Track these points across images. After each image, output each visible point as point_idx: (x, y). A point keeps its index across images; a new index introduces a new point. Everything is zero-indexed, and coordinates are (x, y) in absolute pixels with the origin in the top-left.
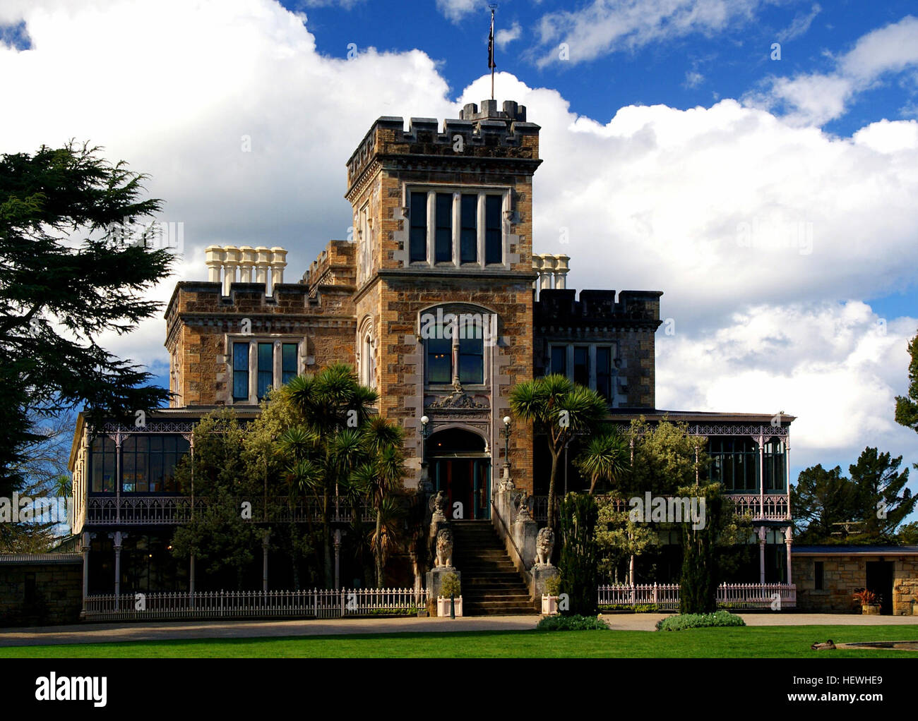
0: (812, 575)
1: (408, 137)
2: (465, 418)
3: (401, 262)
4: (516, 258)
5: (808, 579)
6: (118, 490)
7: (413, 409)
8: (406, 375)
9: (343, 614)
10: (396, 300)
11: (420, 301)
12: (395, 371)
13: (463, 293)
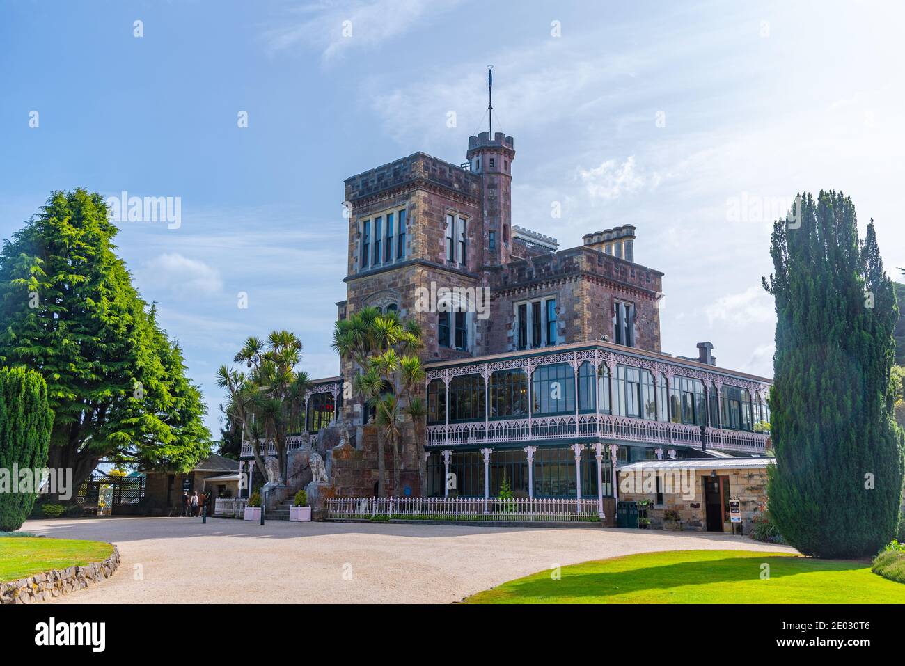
3: (356, 270)
4: (410, 252)
10: (353, 296)
11: (364, 294)
13: (384, 283)
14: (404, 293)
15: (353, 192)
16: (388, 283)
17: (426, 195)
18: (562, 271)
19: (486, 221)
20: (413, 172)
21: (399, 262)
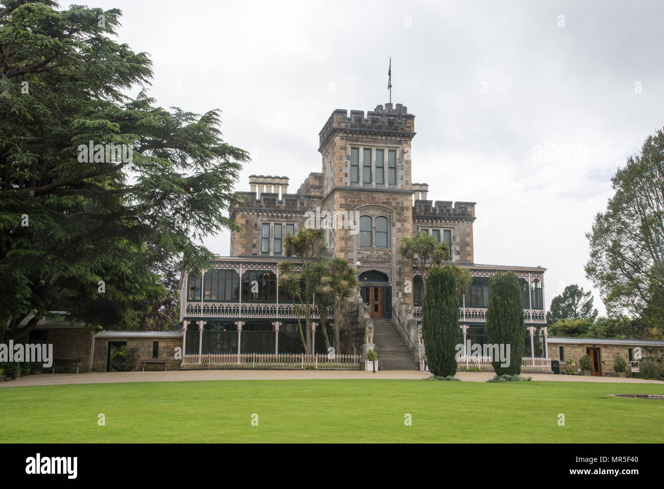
0: (558, 353)
1: (349, 119)
2: (379, 265)
3: (346, 183)
4: (404, 183)
5: (557, 356)
6: (202, 299)
7: (352, 259)
8: (349, 242)
9: (317, 368)
10: (344, 203)
11: (356, 204)
12: (343, 239)
13: (377, 200)
14: (398, 211)
15: (343, 123)
16: (382, 201)
18: (459, 215)
20: (407, 127)
21: (392, 187)
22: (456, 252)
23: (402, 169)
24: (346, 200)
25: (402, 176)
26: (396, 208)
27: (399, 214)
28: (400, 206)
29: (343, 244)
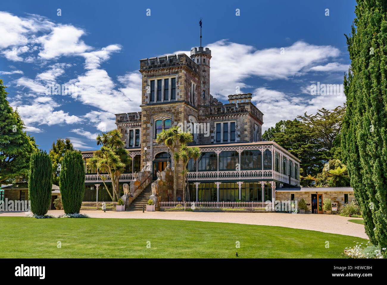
3: (147, 102)
4: (179, 97)
12: (145, 135)
13: (164, 109)
14: (175, 115)
15: (145, 66)
16: (166, 109)
17: (185, 72)
19: (202, 86)
20: (181, 62)
21: (172, 101)
22: (238, 136)
23: (178, 89)
24: (147, 112)
25: (178, 93)
26: (174, 113)
27: (176, 117)
28: (177, 111)
29: (145, 138)
